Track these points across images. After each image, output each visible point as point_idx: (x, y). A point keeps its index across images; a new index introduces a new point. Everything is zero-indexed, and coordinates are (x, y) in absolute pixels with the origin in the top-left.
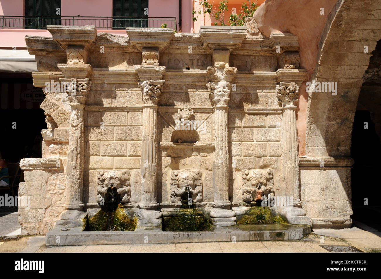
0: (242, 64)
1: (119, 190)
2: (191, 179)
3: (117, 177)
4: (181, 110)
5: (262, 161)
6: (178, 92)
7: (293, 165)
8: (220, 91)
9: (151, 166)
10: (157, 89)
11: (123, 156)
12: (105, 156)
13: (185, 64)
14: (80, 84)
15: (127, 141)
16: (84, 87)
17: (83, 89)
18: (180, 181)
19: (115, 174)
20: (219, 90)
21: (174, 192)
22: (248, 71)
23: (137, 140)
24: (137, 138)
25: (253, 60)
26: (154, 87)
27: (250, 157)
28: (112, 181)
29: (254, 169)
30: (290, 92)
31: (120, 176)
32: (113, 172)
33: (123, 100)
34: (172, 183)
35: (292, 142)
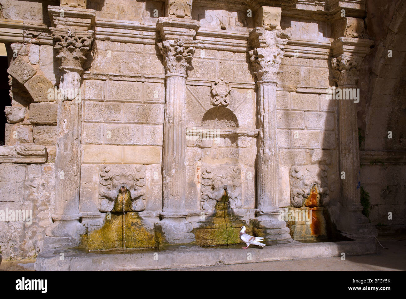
0: (291, 28)
1: (133, 193)
2: (230, 178)
3: (131, 175)
4: (216, 84)
5: (314, 154)
6: (210, 60)
8: (269, 61)
9: (180, 159)
10: (188, 53)
11: (137, 145)
12: (110, 144)
13: (220, 22)
14: (80, 38)
15: (142, 124)
16: (86, 43)
17: (84, 46)
18: (216, 181)
19: (127, 170)
20: (268, 59)
21: (207, 195)
23: (156, 123)
24: (156, 120)
27: (300, 150)
28: (123, 181)
29: (305, 165)
30: (351, 68)
31: (134, 173)
32: (125, 167)
33: (136, 66)
34: (203, 183)
35: (353, 130)
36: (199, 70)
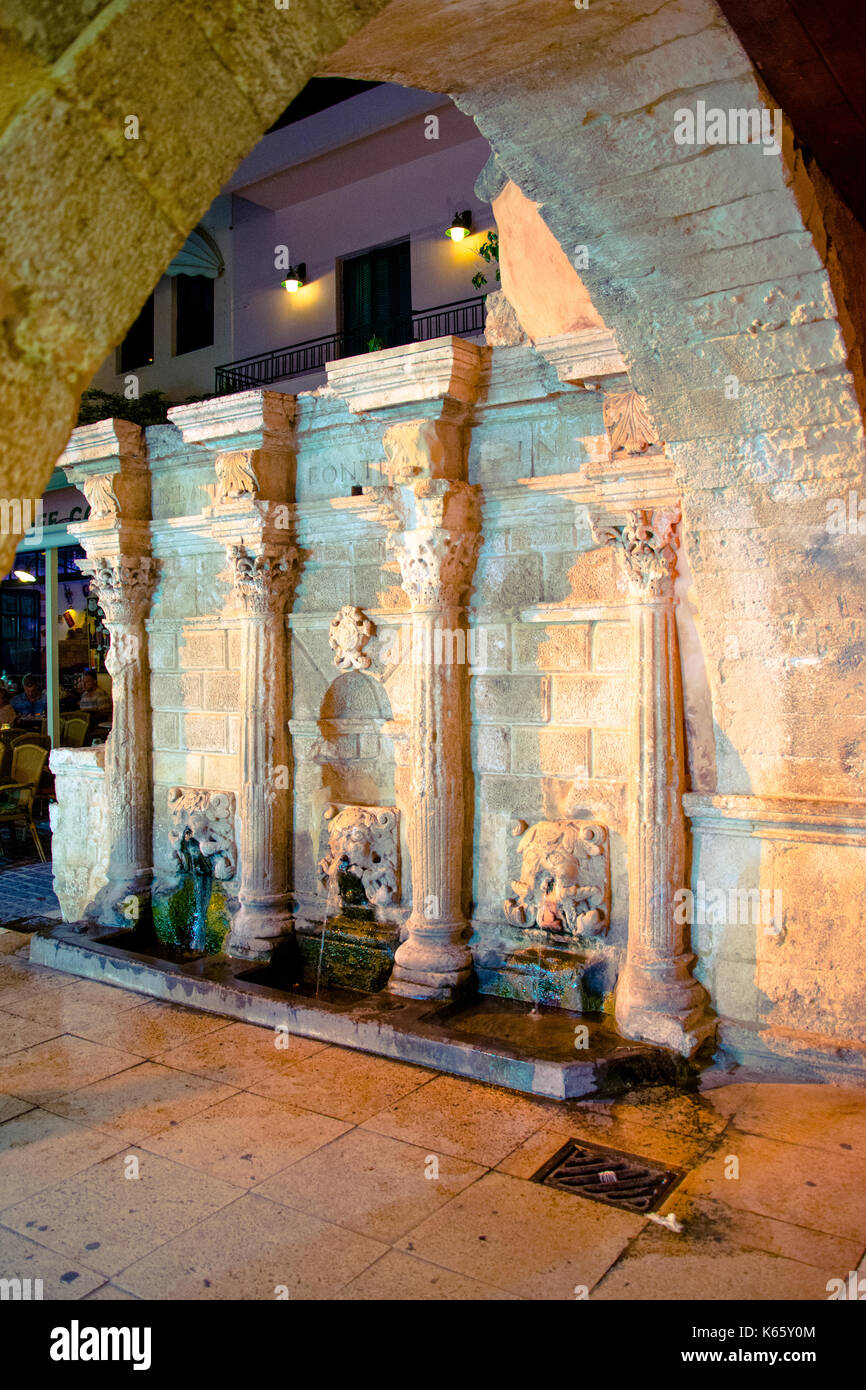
0: (508, 453)
1: (205, 847)
4: (337, 624)
6: (336, 567)
7: (645, 818)
11: (221, 753)
12: (188, 750)
13: (349, 476)
19: (194, 803)
22: (526, 477)
25: (543, 432)
26: (247, 562)
28: (187, 821)
29: (544, 819)
35: (645, 736)
36: (317, 594)
